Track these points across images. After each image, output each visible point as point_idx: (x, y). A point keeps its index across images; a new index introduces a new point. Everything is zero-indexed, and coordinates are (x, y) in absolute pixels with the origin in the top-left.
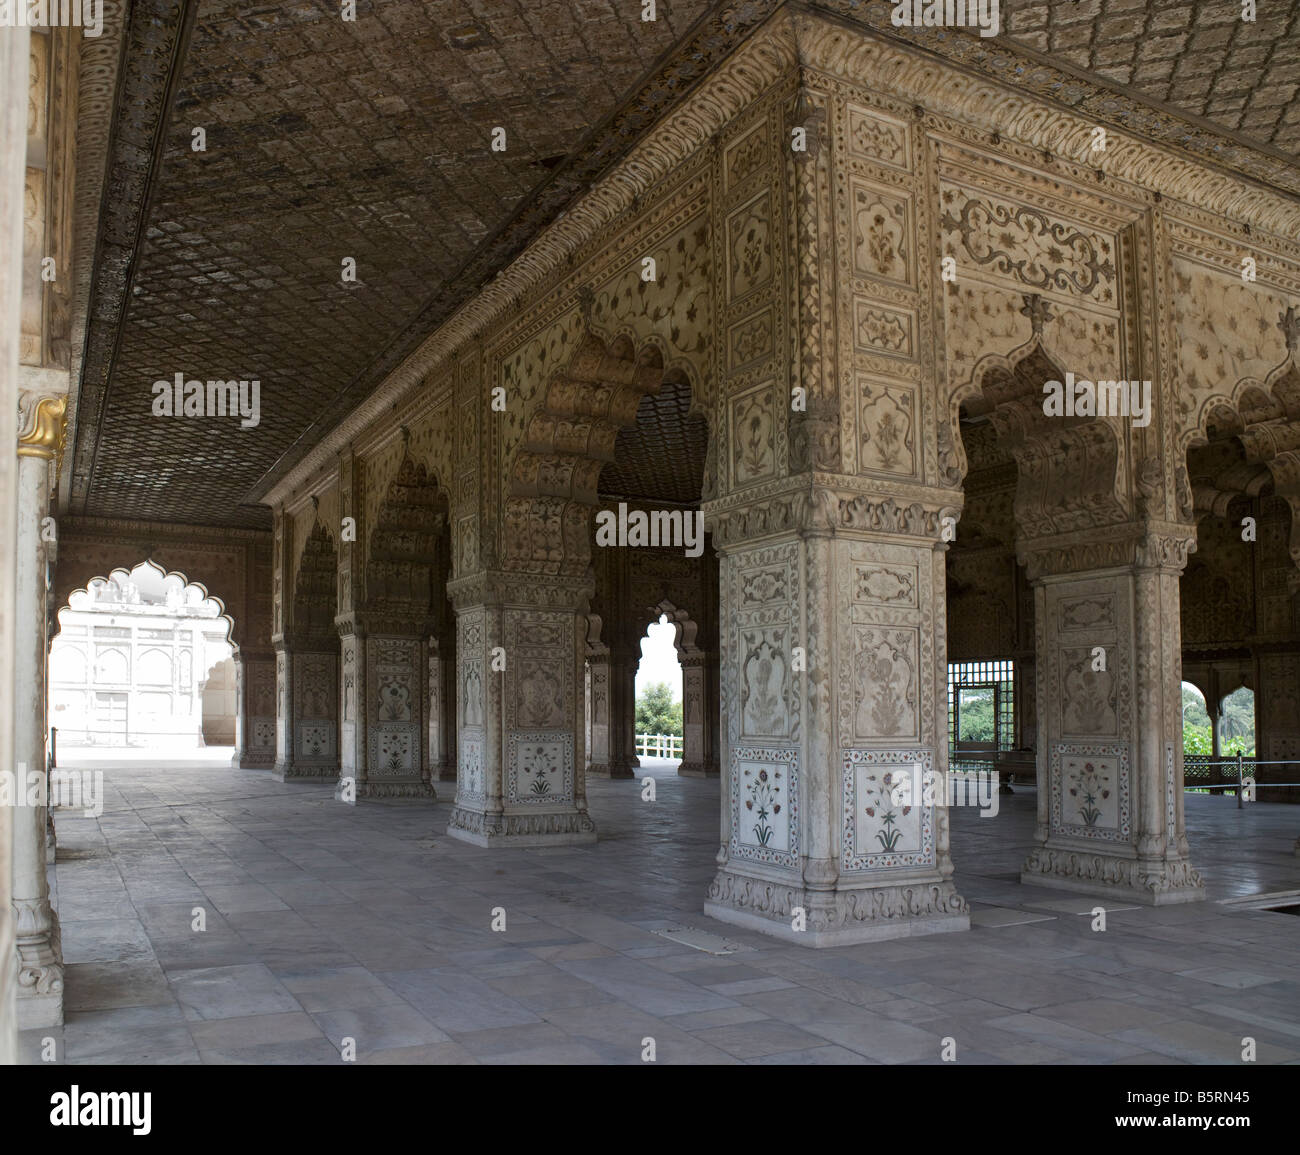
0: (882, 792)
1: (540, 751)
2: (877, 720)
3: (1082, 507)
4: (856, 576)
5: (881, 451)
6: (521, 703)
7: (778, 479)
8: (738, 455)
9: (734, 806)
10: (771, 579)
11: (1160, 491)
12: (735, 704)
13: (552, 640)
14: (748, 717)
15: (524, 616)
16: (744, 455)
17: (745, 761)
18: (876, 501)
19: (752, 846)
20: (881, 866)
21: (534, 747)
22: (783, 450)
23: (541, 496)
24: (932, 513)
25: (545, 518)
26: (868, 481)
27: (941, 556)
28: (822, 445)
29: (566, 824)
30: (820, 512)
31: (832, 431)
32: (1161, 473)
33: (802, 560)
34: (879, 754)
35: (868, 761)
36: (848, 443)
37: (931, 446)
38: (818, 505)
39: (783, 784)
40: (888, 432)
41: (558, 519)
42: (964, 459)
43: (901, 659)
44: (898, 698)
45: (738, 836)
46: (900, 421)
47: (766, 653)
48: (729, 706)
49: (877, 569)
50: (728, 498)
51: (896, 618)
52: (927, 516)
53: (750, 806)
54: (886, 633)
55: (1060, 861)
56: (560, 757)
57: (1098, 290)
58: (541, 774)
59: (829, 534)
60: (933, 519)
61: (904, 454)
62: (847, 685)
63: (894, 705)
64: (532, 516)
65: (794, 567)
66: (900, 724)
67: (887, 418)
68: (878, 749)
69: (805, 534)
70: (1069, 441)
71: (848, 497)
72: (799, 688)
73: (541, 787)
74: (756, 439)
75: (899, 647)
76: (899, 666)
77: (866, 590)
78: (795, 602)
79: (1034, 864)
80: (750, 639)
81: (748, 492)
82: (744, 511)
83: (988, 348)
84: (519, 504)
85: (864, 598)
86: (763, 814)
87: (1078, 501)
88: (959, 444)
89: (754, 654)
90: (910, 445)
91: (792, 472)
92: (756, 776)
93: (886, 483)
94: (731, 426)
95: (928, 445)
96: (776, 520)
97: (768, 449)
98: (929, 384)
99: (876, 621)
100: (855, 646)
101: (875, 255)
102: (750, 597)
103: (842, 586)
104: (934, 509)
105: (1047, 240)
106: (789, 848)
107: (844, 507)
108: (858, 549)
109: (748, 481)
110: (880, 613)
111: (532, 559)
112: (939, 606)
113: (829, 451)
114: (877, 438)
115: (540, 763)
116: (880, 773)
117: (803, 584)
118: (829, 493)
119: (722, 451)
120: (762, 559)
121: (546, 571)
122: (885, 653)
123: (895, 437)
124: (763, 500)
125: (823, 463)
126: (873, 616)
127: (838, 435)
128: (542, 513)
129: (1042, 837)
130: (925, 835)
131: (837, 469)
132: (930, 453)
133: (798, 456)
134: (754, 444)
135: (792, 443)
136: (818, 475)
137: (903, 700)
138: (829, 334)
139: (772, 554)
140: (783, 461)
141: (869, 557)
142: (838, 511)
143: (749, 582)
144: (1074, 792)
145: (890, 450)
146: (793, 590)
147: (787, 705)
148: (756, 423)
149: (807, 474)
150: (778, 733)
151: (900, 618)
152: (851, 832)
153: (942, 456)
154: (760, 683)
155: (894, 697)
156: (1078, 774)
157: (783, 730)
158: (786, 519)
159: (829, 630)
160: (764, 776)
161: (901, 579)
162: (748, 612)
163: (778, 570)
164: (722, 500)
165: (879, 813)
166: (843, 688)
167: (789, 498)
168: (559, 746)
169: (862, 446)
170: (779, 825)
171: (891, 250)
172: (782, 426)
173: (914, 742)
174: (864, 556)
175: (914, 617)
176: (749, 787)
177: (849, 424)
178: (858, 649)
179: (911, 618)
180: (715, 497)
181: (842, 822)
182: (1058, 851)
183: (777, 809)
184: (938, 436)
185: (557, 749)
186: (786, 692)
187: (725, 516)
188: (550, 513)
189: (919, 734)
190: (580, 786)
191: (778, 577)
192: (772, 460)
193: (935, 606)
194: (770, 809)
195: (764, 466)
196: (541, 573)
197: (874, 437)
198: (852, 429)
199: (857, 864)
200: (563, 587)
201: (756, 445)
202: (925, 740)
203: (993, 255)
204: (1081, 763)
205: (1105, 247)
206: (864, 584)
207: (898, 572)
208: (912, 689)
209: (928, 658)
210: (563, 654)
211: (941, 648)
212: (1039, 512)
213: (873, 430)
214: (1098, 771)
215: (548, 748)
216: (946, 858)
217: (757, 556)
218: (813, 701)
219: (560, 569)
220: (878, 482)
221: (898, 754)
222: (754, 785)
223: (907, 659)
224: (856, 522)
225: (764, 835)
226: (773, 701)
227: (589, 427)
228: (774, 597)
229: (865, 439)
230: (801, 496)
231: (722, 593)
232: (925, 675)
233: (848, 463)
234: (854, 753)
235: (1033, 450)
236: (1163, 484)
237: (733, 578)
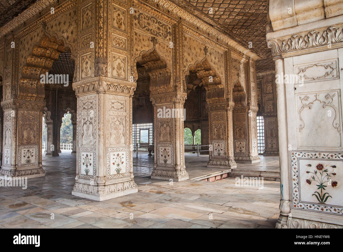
0: (116, 158)
1: (28, 151)
2: (115, 140)
3: (164, 88)
4: (111, 103)
5: (117, 72)
6: (23, 137)
7: (92, 78)
8: (82, 71)
9: (80, 164)
10: (90, 103)
11: (180, 85)
12: (80, 137)
13: (33, 119)
14: (83, 140)
15: (24, 112)
16: (84, 71)
17: (83, 152)
18: (116, 84)
19: (84, 175)
20: (116, 178)
21: (26, 150)
22: (93, 70)
23: (30, 78)
24: (129, 88)
25: (32, 84)
26: (114, 79)
27: (131, 99)
28: (103, 70)
29: (35, 171)
30: (102, 87)
31: (105, 66)
32: (180, 81)
33: (97, 99)
34: (116, 148)
35: (113, 151)
36: (109, 70)
37: (129, 72)
38: (102, 85)
39: (92, 157)
40: (119, 68)
41: (36, 85)
42: (137, 75)
43: (121, 125)
44: (121, 134)
45: (81, 172)
46: (122, 65)
47: (88, 123)
48: (79, 137)
49: (116, 101)
50: (79, 82)
51: (120, 114)
52: (128, 89)
53: (84, 164)
54: (118, 118)
55: (159, 172)
56: (34, 152)
57: (168, 38)
58: (28, 157)
59: (104, 92)
60: (130, 89)
61: (123, 73)
62: (108, 131)
63: (120, 136)
64: (28, 84)
65: (95, 101)
66: (121, 141)
67: (119, 64)
68: (115, 147)
69: (98, 92)
70: (161, 72)
71: (109, 83)
72: (96, 132)
73: (28, 161)
74: (87, 67)
75: (121, 122)
76: (121, 126)
77: (113, 107)
78: (95, 110)
79: (154, 173)
80: (84, 119)
81: (84, 81)
82: (83, 86)
83: (143, 49)
84: (24, 80)
85: (113, 109)
86: (87, 166)
87: (163, 86)
88: (136, 72)
89: (85, 123)
90: (124, 71)
91: (95, 76)
92: (85, 156)
93: (118, 80)
94: (81, 63)
95: (128, 71)
96: (91, 88)
97: (90, 70)
98: (129, 56)
99: (115, 115)
100: (110, 121)
101: (117, 23)
102: (84, 108)
103: (107, 106)
104: (129, 87)
105: (157, 25)
106: (93, 175)
107: (108, 86)
108: (111, 97)
109: (84, 78)
110: (116, 113)
111: (27, 96)
112: (131, 111)
113: (105, 71)
114: (116, 69)
115: (28, 155)
116: (116, 153)
117: (97, 105)
118: (104, 82)
119: (78, 69)
120: (87, 99)
121: (31, 100)
122: (117, 123)
123: (121, 69)
124: (88, 83)
125: (103, 74)
126: (115, 113)
127: (107, 67)
128: (31, 83)
129: (155, 167)
130: (127, 169)
131: (106, 76)
132: (129, 73)
133: (97, 71)
134: (86, 68)
135: (95, 68)
136: (101, 77)
137: (122, 135)
138: (105, 42)
139: (90, 97)
140: (93, 73)
141: (114, 99)
142: (106, 86)
143: (84, 104)
144: (162, 155)
145: (119, 72)
146: (95, 107)
147: (93, 137)
148: (87, 63)
149: (99, 77)
150: (91, 144)
151: (121, 114)
152: (109, 169)
153: (132, 74)
154: (86, 131)
155: (120, 134)
156: (163, 151)
157: (92, 143)
158: (93, 88)
159: (104, 117)
160: (87, 156)
161: (122, 104)
162: (84, 112)
163: (92, 101)
164: (78, 82)
165: (116, 164)
166: (107, 132)
167: (95, 83)
168: (34, 149)
169: (113, 71)
170: (91, 169)
171: (121, 23)
172: (93, 64)
173: (124, 145)
174: (113, 98)
175: (125, 114)
176: (84, 159)
177: (110, 65)
178: (111, 122)
179: (124, 114)
180: (76, 82)
181: (107, 167)
182: (159, 170)
183: (90, 164)
184: (131, 69)
185: (34, 150)
186: (93, 133)
187: (79, 87)
188: (33, 83)
189: (125, 143)
190: (40, 160)
191: (91, 103)
192: (91, 72)
193: (130, 111)
194: (89, 165)
195: (88, 74)
196: (29, 100)
197: (116, 68)
198: (110, 66)
199: (110, 178)
200: (36, 104)
201: (87, 68)
202: (127, 145)
203: (145, 27)
204: (163, 148)
205: (170, 28)
206: (113, 105)
207: (121, 102)
208: (124, 132)
209: (128, 124)
210: (36, 123)
211: (131, 122)
212: (155, 88)
213: (116, 67)
214: (167, 150)
215: (31, 150)
216: (132, 174)
217: (86, 98)
218: (99, 135)
219: (36, 99)
220: (116, 80)
221: (120, 148)
222: (85, 158)
223: (123, 124)
224: (111, 90)
225: (87, 172)
226: (90, 136)
227: (45, 60)
228: (90, 108)
229: (114, 69)
230: (97, 82)
231: (78, 107)
232: (127, 128)
233: (109, 75)
234: (110, 149)
235: (154, 74)
236: (180, 84)
237: (80, 103)
